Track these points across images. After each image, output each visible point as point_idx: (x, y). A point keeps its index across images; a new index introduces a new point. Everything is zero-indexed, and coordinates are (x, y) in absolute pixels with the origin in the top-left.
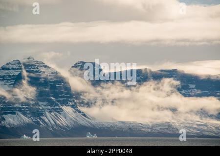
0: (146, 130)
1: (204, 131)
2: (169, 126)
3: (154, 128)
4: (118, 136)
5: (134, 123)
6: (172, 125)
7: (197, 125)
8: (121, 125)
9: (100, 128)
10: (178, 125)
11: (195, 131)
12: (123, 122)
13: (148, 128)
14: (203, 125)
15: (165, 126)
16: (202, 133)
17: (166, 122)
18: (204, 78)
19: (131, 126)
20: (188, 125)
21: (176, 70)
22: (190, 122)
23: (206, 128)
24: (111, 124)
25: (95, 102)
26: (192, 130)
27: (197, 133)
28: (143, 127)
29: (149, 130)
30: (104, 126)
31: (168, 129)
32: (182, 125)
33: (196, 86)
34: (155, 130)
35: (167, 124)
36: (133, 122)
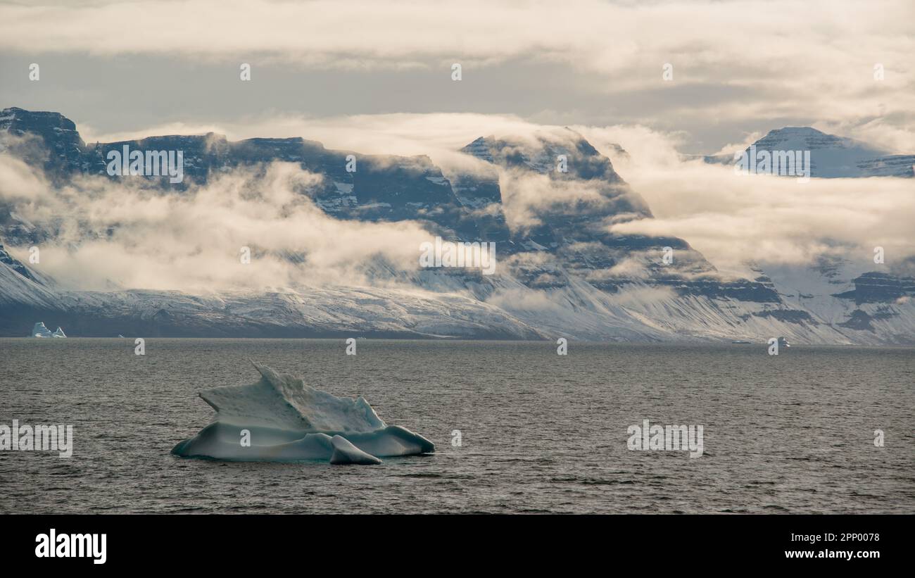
0: (209, 316)
1: (379, 318)
2: (276, 304)
3: (233, 312)
4: (125, 335)
5: (175, 296)
6: (284, 302)
7: (357, 301)
8: (134, 301)
9: (71, 309)
10: (302, 301)
11: (351, 320)
12: (140, 294)
13: (216, 310)
14: (374, 302)
15: (266, 304)
16: (371, 325)
17: (268, 294)
18: (384, 165)
19: (164, 306)
20: (330, 302)
21: (300, 139)
22: (337, 293)
23: (380, 310)
24: (105, 300)
25: (57, 233)
26: (343, 317)
27: (356, 326)
28: (198, 308)
29: (219, 316)
30: (81, 304)
31: (273, 313)
32: (314, 302)
33: (354, 189)
34: (236, 315)
35: (270, 300)
36: (171, 292)
